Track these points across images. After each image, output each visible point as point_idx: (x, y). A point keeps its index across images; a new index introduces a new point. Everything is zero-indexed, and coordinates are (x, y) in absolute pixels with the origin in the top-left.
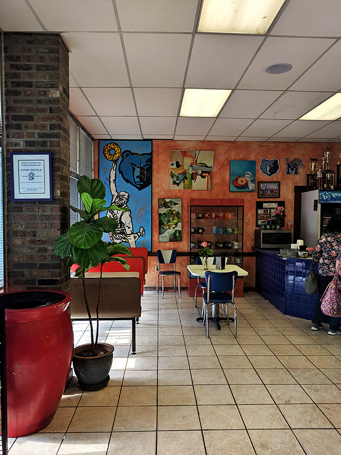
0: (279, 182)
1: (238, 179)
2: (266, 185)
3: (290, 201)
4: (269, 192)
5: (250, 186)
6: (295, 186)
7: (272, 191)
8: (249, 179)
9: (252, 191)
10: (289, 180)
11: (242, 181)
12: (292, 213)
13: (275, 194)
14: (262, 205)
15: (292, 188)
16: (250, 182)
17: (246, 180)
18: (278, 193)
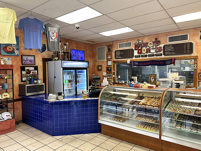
0: (35, 56)
1: (7, 47)
2: (26, 57)
3: (40, 66)
4: (29, 61)
5: (16, 52)
6: (43, 58)
7: (31, 61)
8: (14, 48)
9: (17, 55)
10: (39, 55)
11: (10, 49)
12: (42, 73)
13: (32, 63)
14: (25, 69)
15: (41, 59)
16: (15, 50)
17: (13, 48)
18: (34, 62)
